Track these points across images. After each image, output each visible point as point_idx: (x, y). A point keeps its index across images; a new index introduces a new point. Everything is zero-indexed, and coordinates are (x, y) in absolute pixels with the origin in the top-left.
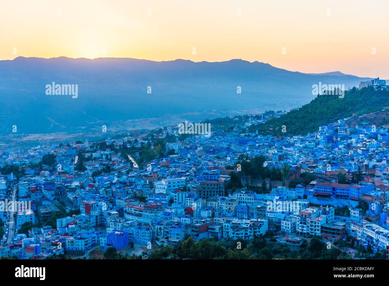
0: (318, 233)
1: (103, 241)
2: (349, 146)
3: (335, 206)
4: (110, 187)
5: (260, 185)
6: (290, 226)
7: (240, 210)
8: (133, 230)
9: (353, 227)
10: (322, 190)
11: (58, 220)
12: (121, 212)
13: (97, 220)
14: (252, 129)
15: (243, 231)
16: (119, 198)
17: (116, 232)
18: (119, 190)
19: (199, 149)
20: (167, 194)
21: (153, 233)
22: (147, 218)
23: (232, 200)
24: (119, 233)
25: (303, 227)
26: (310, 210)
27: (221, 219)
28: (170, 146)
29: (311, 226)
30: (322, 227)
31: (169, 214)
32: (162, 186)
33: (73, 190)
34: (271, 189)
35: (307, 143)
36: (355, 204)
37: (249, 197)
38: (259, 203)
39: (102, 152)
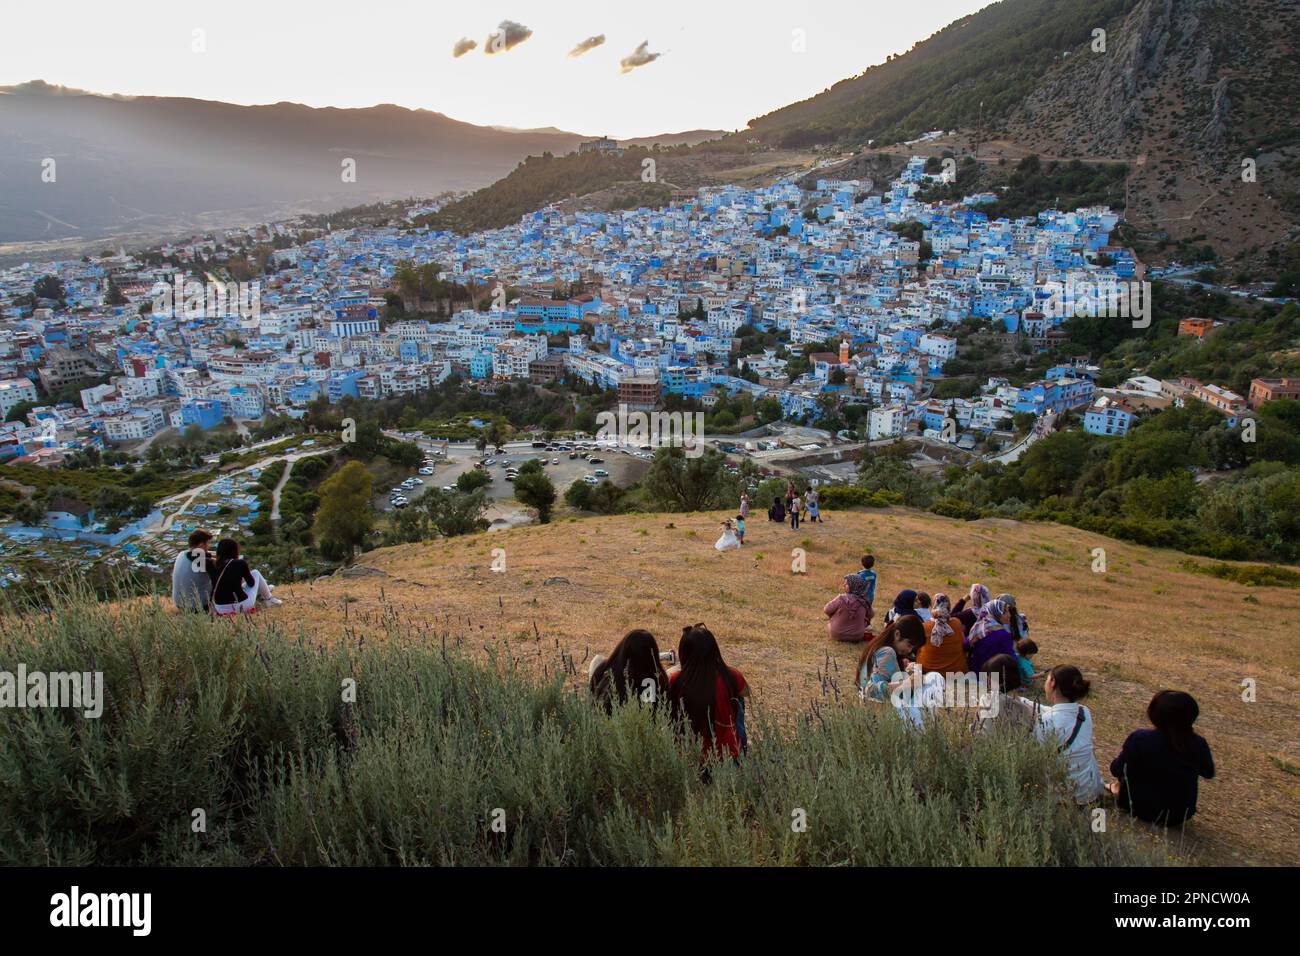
0: (526, 374)
1: (177, 419)
2: (567, 244)
3: (549, 333)
4: (177, 329)
5: (434, 309)
6: (484, 369)
7: (406, 351)
8: (228, 397)
9: (573, 361)
10: (528, 311)
11: (83, 392)
12: (203, 371)
13: (159, 385)
14: (420, 221)
15: (413, 382)
16: (197, 347)
17: (198, 403)
18: (194, 334)
19: (331, 258)
20: (282, 335)
21: (265, 398)
22: (251, 374)
23: (390, 337)
24: (203, 403)
25: (502, 367)
26: (511, 342)
27: (376, 367)
28: (281, 255)
29: (515, 365)
30: (530, 365)
31: (288, 366)
32: (271, 322)
33: (107, 339)
34: (451, 313)
35: (505, 241)
36: (574, 328)
37: (419, 330)
38: (435, 338)
39: (155, 271)
